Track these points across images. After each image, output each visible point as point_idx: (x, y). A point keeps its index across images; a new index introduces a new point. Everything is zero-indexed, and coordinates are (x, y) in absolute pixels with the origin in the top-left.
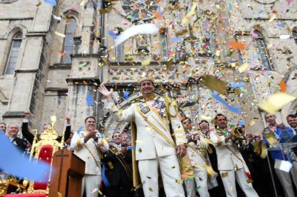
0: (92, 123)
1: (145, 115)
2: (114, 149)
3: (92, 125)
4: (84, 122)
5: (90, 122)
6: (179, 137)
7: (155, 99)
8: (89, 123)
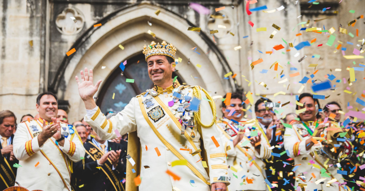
0: (51, 106)
1: (156, 125)
2: (94, 152)
3: (51, 109)
4: (35, 103)
5: (48, 103)
6: (215, 167)
7: (176, 90)
8: (45, 106)
